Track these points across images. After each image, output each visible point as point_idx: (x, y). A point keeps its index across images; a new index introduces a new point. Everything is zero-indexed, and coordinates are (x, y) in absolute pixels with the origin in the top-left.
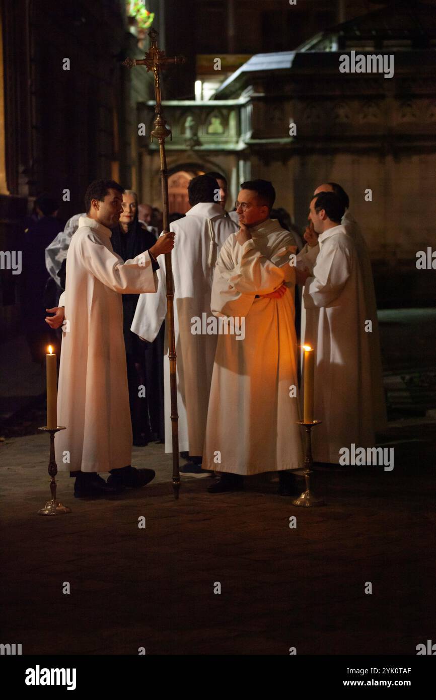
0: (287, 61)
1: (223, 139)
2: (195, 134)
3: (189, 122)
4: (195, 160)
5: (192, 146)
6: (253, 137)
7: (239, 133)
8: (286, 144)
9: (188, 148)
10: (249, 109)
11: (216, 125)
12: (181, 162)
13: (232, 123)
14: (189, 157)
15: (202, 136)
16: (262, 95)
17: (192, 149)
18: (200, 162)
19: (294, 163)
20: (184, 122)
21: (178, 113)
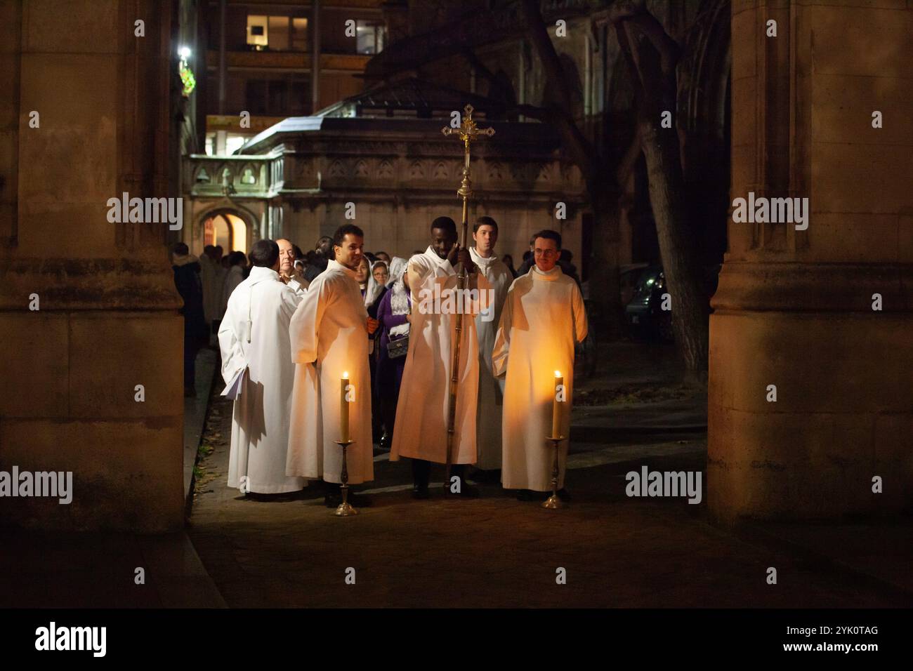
0: (316, 124)
1: (255, 188)
2: (231, 183)
3: (226, 173)
4: (230, 205)
5: (228, 194)
6: (284, 187)
7: (269, 183)
8: (314, 194)
9: (225, 195)
10: (280, 163)
11: (249, 177)
12: (218, 207)
13: (263, 174)
14: (226, 202)
15: (236, 184)
16: (294, 151)
17: (228, 196)
18: (234, 207)
19: (321, 209)
20: (222, 173)
21: (216, 165)
